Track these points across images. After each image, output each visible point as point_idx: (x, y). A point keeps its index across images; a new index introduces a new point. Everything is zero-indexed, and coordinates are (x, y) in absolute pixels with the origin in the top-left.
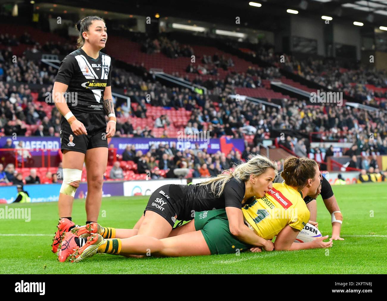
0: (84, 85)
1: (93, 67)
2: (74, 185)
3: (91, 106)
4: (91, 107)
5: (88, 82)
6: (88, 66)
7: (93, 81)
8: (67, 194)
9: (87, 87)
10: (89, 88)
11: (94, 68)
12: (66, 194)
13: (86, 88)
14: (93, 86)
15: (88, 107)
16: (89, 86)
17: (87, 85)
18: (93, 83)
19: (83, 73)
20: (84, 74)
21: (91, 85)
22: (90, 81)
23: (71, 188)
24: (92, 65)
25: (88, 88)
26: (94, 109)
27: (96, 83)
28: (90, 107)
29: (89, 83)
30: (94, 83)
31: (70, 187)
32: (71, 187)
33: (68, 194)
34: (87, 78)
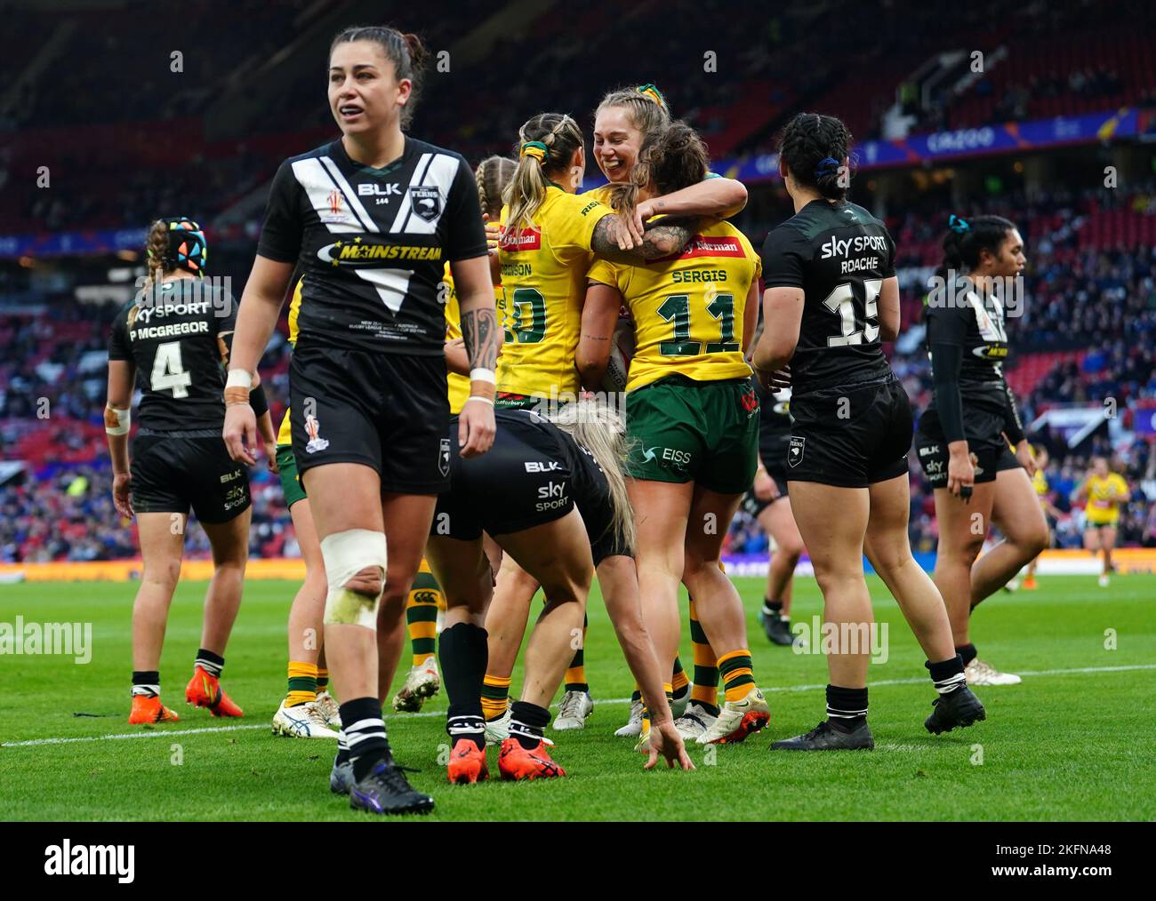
0: (324, 254)
1: (361, 193)
2: (360, 585)
3: (363, 322)
4: (360, 327)
5: (339, 244)
6: (342, 193)
7: (358, 240)
8: (342, 622)
9: (336, 262)
10: (342, 262)
11: (363, 200)
12: (338, 622)
13: (331, 263)
14: (357, 256)
15: (351, 326)
16: (342, 256)
17: (335, 253)
18: (355, 248)
19: (320, 213)
20: (324, 216)
21: (348, 252)
22: (347, 239)
23: (356, 600)
24: (361, 187)
25: (339, 265)
26: (377, 335)
27: (370, 248)
28: (356, 327)
29: (342, 247)
30: (360, 245)
31: (351, 598)
32: (353, 595)
33: (347, 620)
34: (333, 229)
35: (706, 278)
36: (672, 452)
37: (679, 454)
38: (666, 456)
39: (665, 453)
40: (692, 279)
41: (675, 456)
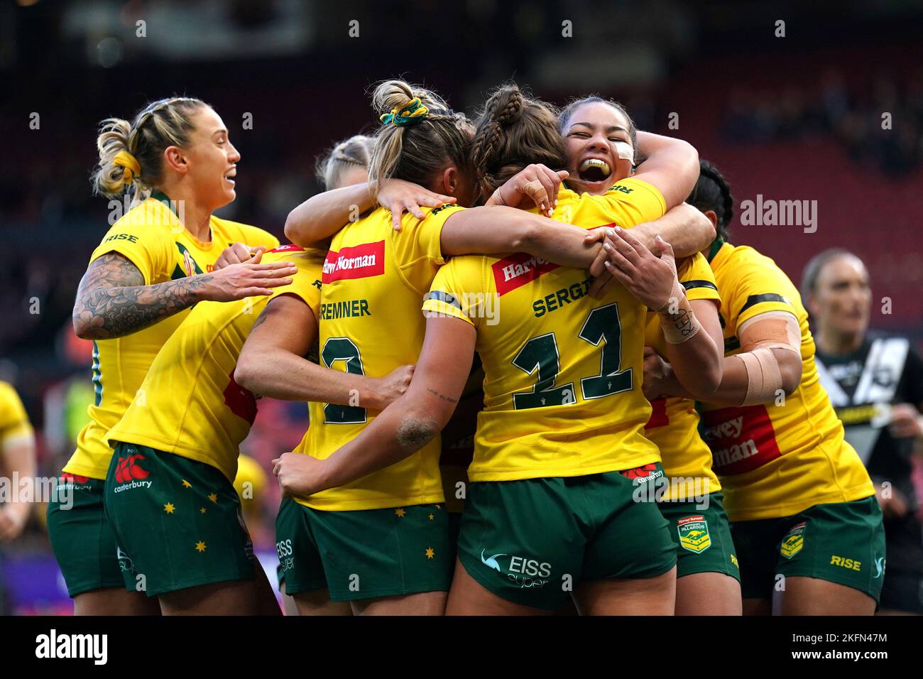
35: (576, 294)
36: (521, 562)
37: (533, 564)
38: (514, 567)
39: (513, 563)
40: (557, 304)
41: (527, 567)
